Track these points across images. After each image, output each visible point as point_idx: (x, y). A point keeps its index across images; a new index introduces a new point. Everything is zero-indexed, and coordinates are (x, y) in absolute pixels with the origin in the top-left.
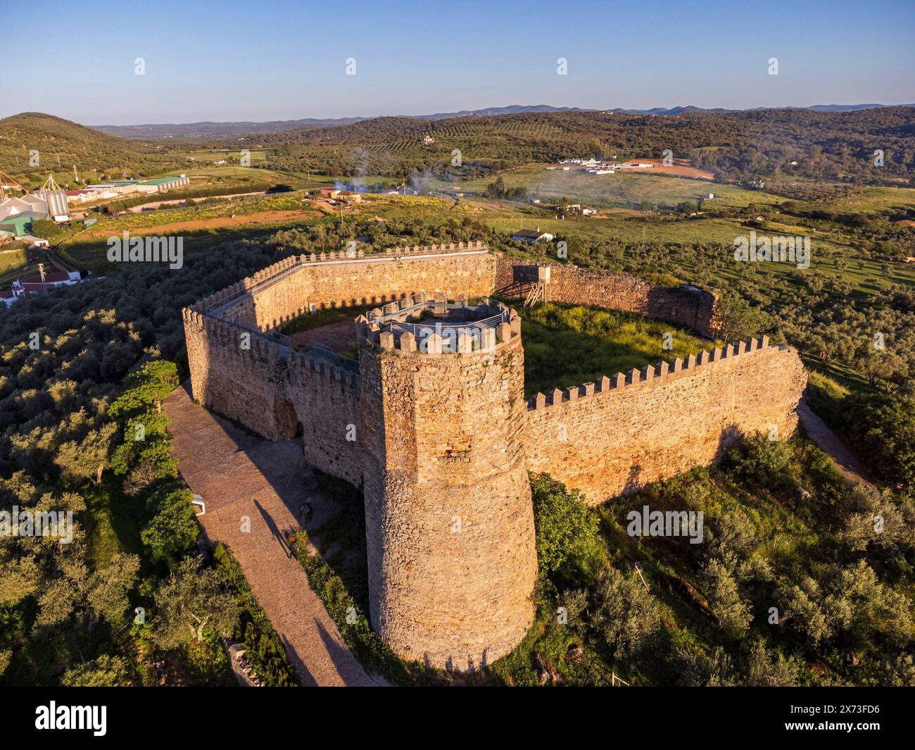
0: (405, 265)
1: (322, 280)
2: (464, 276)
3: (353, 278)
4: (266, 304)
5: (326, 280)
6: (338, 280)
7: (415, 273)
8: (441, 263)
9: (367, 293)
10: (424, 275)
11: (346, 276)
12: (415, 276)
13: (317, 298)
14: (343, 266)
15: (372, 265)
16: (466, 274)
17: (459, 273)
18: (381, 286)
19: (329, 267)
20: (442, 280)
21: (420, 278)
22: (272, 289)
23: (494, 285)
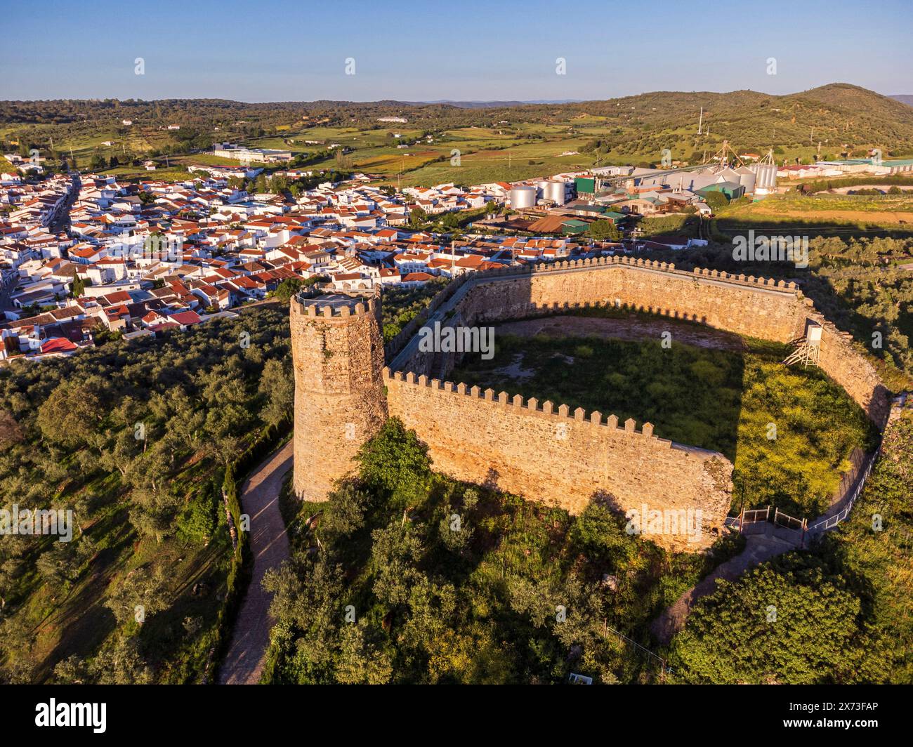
0: (702, 287)
1: (629, 282)
2: (760, 313)
3: (655, 287)
4: (548, 286)
5: (633, 282)
6: (642, 285)
7: (710, 297)
8: (738, 295)
9: (664, 303)
10: (719, 301)
11: (648, 283)
12: (710, 300)
13: (623, 296)
14: (647, 274)
15: (672, 279)
16: (763, 313)
17: (755, 309)
18: (678, 300)
19: (636, 272)
20: (736, 312)
21: (714, 303)
22: (562, 277)
23: (793, 334)
